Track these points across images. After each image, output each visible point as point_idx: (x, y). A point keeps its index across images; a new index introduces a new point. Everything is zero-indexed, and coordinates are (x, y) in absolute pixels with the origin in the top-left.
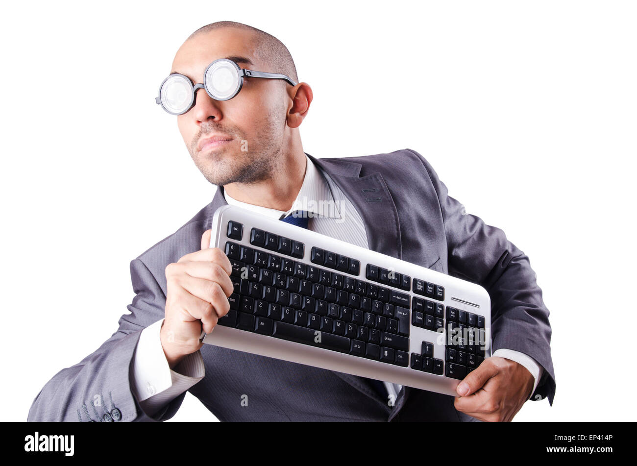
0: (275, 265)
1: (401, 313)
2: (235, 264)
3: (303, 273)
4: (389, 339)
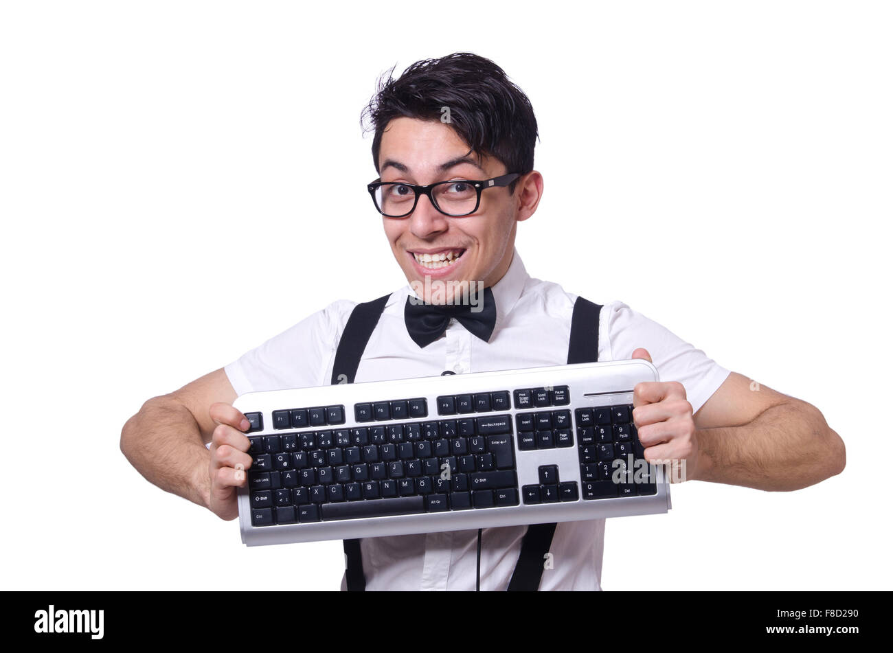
0: (308, 444)
1: (498, 443)
2: (259, 460)
3: (346, 441)
4: (481, 480)
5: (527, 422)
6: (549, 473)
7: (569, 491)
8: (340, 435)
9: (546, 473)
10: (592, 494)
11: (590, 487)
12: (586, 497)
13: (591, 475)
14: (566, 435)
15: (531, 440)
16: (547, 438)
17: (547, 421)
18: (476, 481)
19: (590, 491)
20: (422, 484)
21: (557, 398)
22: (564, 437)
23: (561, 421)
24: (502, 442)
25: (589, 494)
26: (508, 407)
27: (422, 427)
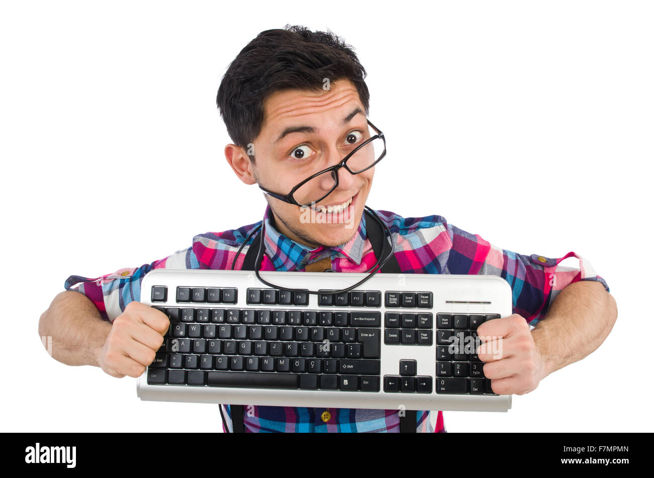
5: (394, 320)
6: (409, 367)
7: (424, 384)
8: (231, 313)
9: (406, 366)
10: (444, 389)
11: (443, 383)
12: (438, 391)
13: (445, 372)
14: (426, 335)
15: (396, 336)
16: (410, 336)
17: (411, 321)
18: (344, 367)
19: (443, 386)
20: (297, 364)
21: (422, 302)
22: (424, 336)
23: (424, 322)
24: (370, 335)
25: (442, 389)
26: (379, 305)
27: (303, 315)
